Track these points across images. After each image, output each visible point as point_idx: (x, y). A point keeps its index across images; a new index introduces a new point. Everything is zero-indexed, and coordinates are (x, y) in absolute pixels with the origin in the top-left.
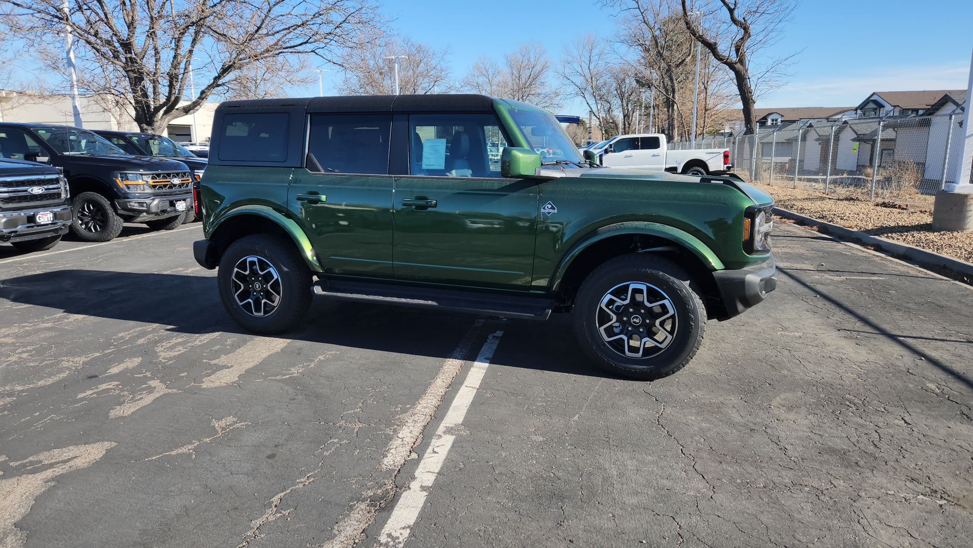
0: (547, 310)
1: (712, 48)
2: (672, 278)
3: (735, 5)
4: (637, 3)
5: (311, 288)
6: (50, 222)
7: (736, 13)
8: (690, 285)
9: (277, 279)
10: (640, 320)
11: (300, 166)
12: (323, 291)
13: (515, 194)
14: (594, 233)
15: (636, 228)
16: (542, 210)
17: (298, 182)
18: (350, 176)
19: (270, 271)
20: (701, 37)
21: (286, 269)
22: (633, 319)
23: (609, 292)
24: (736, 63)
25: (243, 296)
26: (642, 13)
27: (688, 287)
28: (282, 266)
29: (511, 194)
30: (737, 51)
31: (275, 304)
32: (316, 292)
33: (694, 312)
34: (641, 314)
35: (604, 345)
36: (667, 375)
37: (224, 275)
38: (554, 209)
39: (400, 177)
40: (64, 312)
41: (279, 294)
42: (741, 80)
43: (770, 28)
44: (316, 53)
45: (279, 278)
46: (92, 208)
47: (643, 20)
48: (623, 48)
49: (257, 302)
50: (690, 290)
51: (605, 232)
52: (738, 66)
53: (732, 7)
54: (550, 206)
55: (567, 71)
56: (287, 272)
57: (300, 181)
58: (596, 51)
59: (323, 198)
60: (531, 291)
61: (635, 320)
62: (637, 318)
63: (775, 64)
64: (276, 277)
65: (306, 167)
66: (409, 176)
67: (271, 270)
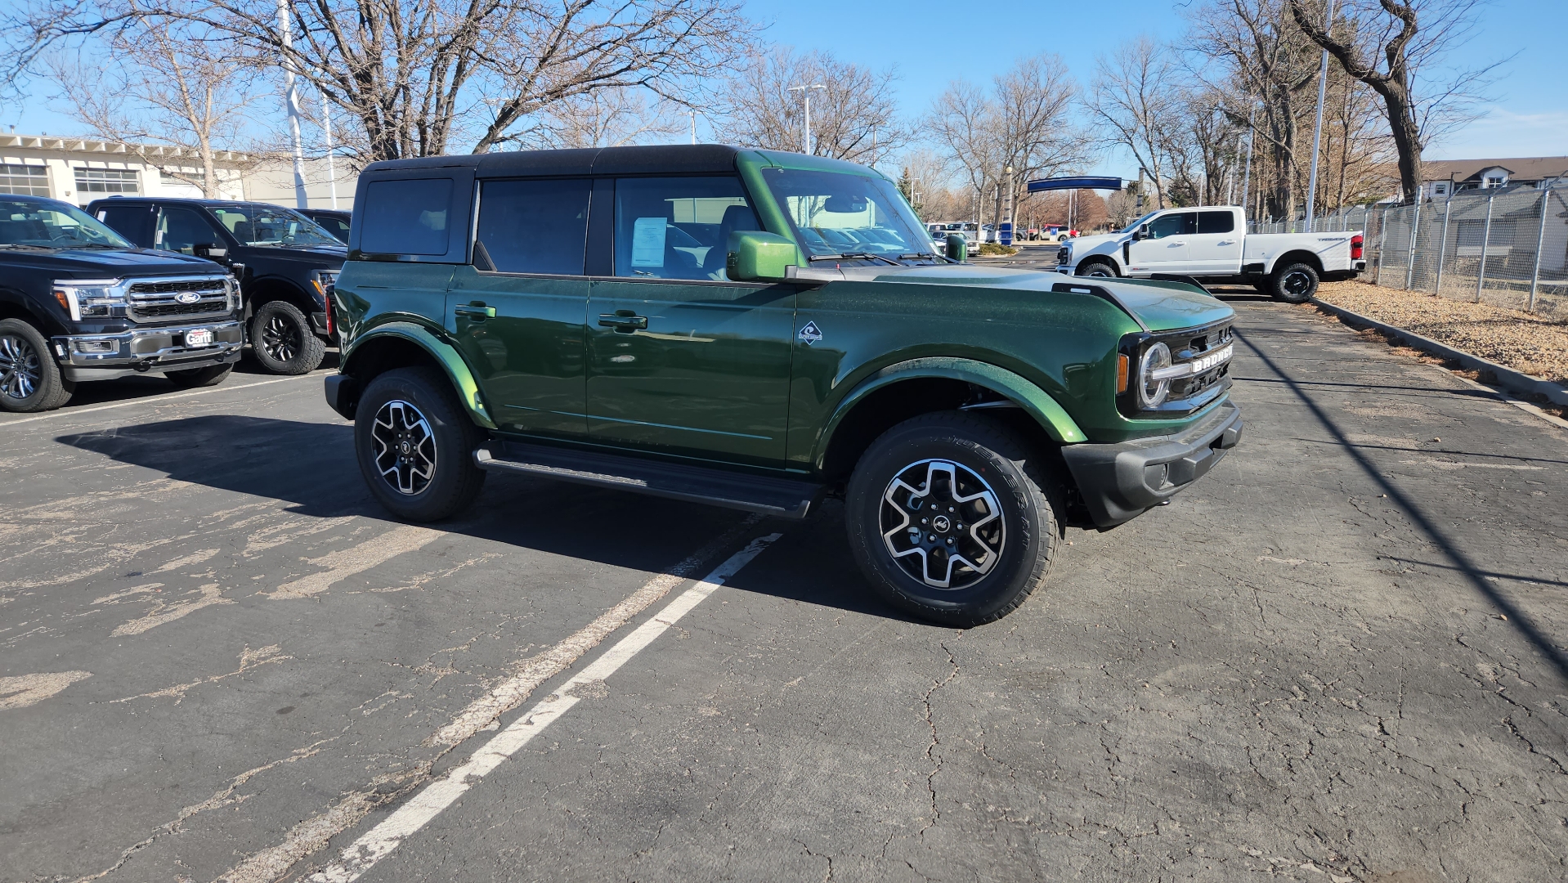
0: (804, 502)
1: (1342, 54)
2: (996, 455)
5: (474, 453)
6: (207, 345)
8: (1025, 468)
9: (430, 437)
10: (947, 524)
11: (464, 262)
12: (493, 458)
13: (760, 308)
14: (875, 375)
15: (937, 368)
16: (800, 336)
17: (460, 286)
18: (530, 277)
19: (419, 425)
21: (440, 423)
22: (936, 522)
23: (898, 475)
24: (1387, 80)
25: (388, 461)
27: (1020, 471)
28: (435, 417)
29: (755, 308)
30: (1391, 56)
31: (427, 476)
32: (479, 459)
33: (1031, 512)
34: (949, 514)
35: (891, 563)
36: (990, 620)
37: (362, 429)
38: (818, 334)
39: (600, 280)
40: (168, 477)
41: (433, 461)
42: (1397, 111)
43: (1451, 17)
44: (647, 85)
45: (433, 437)
46: (282, 325)
48: (1200, 60)
49: (405, 470)
50: (1025, 477)
51: (889, 375)
52: (1392, 85)
54: (812, 329)
55: (1103, 101)
56: (442, 426)
57: (462, 284)
59: (491, 312)
60: (787, 470)
61: (939, 524)
62: (943, 520)
63: (1462, 80)
64: (427, 435)
65: (473, 264)
66: (613, 277)
67: (422, 422)
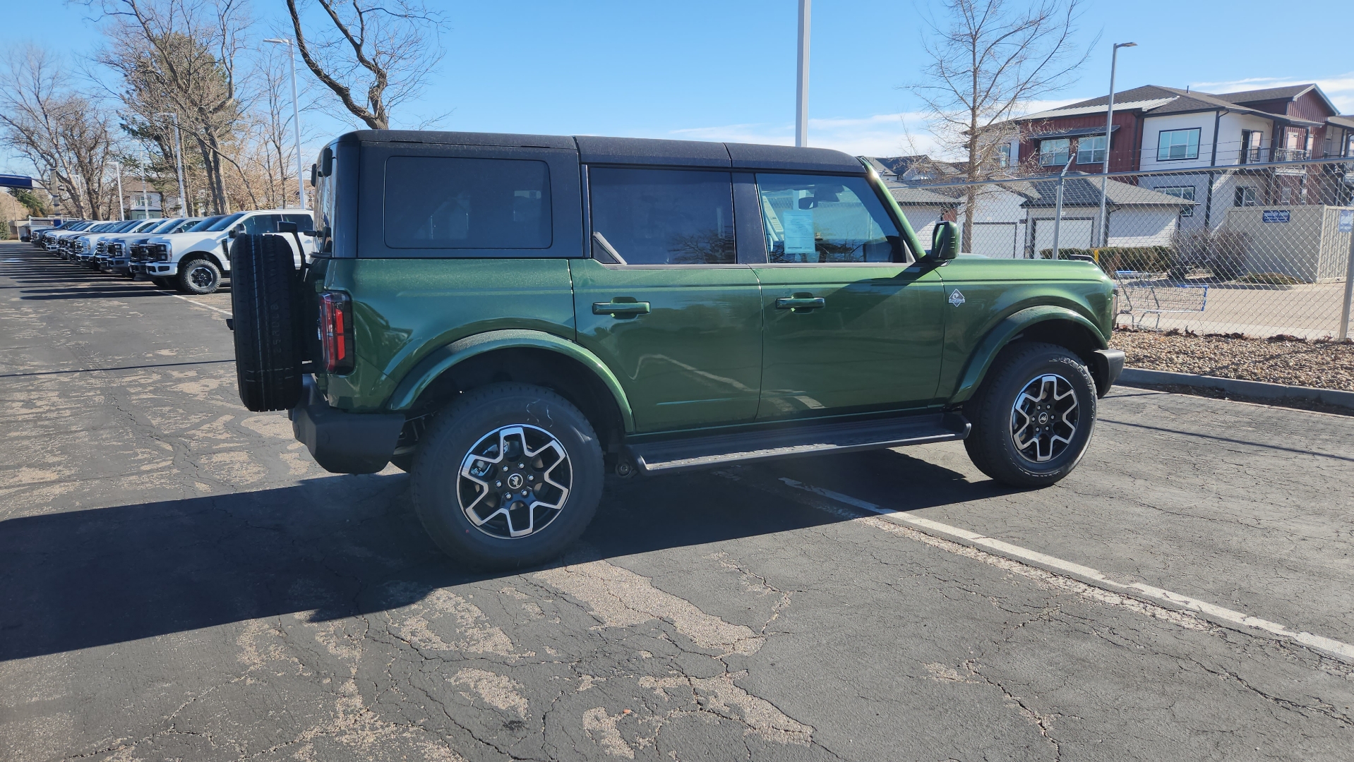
1: (342, 92)
3: (362, 40)
4: (133, 6)
7: (364, 50)
9: (566, 459)
10: (1047, 418)
11: (582, 256)
12: (648, 463)
13: (916, 283)
14: (1007, 323)
16: (950, 301)
18: (676, 268)
19: (550, 448)
20: (327, 77)
23: (1023, 390)
24: (376, 119)
25: (486, 507)
26: (143, 24)
27: (1088, 372)
29: (912, 283)
30: (374, 102)
31: (559, 505)
34: (1047, 411)
35: (1019, 455)
38: (961, 298)
41: (568, 486)
45: (570, 458)
47: (145, 35)
49: (520, 511)
52: (379, 123)
53: (358, 42)
54: (958, 295)
56: (588, 442)
58: (46, 73)
59: (647, 306)
60: (929, 406)
61: (1042, 418)
62: (1044, 415)
64: (562, 457)
65: (592, 257)
67: (553, 444)
